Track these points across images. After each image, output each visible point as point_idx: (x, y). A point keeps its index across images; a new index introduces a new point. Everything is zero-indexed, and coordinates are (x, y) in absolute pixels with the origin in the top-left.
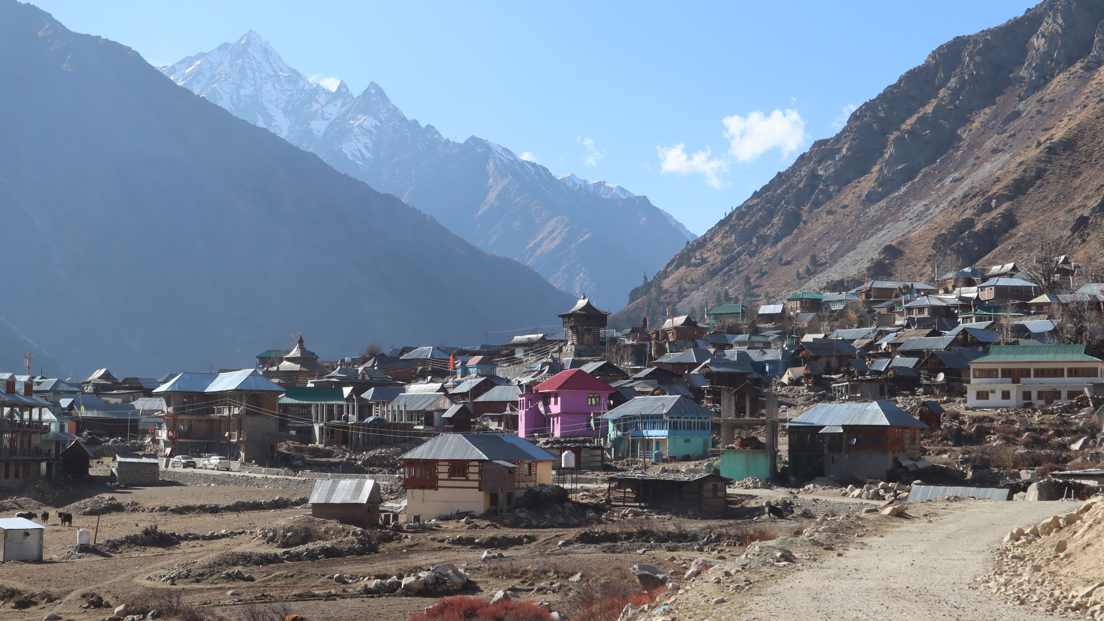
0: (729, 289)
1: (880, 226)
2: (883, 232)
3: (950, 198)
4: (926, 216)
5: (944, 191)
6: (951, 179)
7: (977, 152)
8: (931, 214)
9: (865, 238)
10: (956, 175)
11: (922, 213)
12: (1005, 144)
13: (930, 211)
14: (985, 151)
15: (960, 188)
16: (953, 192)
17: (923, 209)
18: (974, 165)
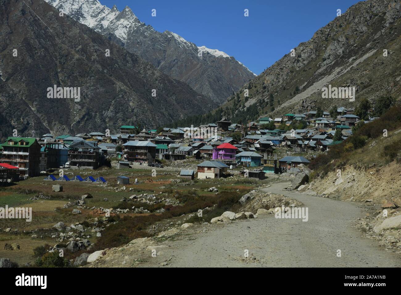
0: (265, 98)
1: (323, 77)
2: (324, 79)
3: (351, 66)
4: (341, 73)
5: (349, 64)
6: (352, 59)
7: (364, 48)
8: (343, 72)
9: (317, 81)
10: (354, 57)
11: (340, 72)
12: (375, 46)
13: (343, 71)
14: (366, 48)
15: (355, 63)
16: (353, 64)
17: (340, 70)
18: (362, 54)
